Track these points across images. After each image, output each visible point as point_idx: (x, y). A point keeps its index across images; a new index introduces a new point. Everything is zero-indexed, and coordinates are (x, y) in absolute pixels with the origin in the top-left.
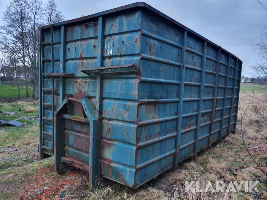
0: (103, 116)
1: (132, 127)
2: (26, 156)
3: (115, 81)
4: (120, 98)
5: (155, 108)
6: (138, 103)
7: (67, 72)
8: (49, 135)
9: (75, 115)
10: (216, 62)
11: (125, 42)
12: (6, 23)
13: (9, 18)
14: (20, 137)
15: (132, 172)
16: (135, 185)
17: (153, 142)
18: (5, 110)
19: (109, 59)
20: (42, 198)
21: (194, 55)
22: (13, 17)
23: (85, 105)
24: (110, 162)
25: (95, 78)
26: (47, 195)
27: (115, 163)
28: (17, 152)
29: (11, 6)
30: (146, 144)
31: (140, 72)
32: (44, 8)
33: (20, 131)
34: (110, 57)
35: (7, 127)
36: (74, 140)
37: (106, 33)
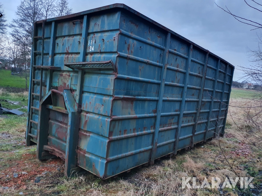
0: (82, 109)
1: (106, 121)
2: (16, 142)
3: (94, 77)
4: (97, 92)
5: (132, 105)
6: (113, 98)
7: (54, 65)
8: (35, 124)
9: (58, 106)
10: (203, 65)
11: (105, 40)
12: (19, 17)
13: (23, 12)
14: (16, 125)
15: (103, 163)
16: (105, 176)
17: (127, 136)
18: (10, 99)
19: (91, 55)
20: (18, 181)
21: (178, 57)
22: (26, 12)
23: (66, 97)
24: (85, 152)
25: (77, 72)
26: (23, 179)
27: (89, 154)
28: (9, 138)
29: (25, 1)
30: (120, 138)
31: (116, 69)
32: (56, 5)
33: (18, 119)
34: (92, 53)
35: (8, 115)
36: (56, 130)
37: (90, 31)
